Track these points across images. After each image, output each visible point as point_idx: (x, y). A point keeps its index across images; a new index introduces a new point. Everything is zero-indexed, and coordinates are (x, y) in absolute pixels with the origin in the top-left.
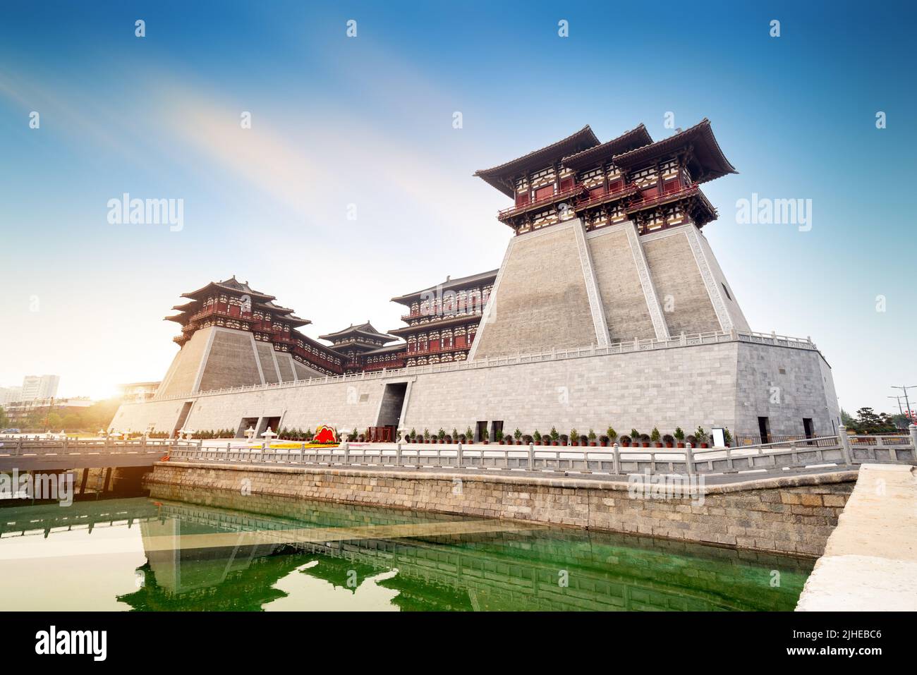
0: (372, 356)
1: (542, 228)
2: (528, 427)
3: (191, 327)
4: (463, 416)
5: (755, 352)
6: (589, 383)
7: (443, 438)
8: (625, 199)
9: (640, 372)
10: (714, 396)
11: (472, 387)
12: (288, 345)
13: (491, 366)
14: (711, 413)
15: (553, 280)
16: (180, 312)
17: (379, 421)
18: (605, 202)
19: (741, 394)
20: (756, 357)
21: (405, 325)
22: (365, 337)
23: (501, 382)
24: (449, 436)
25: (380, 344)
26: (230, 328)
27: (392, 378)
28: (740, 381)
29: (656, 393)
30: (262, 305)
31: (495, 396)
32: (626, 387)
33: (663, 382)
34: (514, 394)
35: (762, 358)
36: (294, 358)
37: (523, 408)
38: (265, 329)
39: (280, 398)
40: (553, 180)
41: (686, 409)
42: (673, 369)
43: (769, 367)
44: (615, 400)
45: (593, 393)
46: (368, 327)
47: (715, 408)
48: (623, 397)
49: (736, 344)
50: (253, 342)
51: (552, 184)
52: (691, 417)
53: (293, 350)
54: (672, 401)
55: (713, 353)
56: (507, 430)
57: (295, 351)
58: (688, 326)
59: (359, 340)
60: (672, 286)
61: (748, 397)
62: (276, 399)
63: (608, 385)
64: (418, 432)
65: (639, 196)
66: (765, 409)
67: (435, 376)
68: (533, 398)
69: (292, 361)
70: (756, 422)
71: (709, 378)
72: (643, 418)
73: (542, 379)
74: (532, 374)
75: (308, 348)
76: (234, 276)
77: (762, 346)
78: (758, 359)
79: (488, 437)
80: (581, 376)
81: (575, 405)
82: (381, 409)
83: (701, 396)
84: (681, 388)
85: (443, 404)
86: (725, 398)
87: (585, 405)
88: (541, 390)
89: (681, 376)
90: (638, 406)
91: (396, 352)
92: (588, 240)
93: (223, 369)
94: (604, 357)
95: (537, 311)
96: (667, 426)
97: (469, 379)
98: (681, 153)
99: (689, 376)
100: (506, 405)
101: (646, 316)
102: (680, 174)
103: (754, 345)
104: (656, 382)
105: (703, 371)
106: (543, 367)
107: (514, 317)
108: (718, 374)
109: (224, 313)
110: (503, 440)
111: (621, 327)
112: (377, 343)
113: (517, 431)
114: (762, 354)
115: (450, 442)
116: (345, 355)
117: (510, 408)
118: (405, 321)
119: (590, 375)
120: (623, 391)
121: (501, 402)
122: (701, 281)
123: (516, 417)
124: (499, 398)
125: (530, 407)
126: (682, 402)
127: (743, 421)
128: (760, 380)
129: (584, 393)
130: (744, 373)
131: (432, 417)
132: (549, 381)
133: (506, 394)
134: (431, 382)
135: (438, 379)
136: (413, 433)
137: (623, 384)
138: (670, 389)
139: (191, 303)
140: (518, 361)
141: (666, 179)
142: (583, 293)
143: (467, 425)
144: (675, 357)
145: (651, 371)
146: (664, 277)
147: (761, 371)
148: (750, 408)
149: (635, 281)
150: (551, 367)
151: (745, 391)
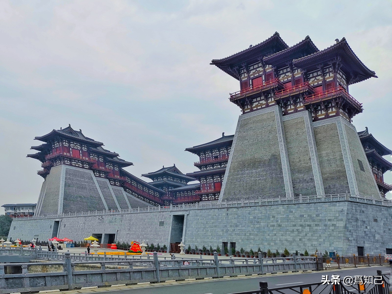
0: (180, 191)
1: (257, 109)
2: (248, 247)
3: (47, 163)
4: (215, 238)
5: (358, 208)
6: (277, 221)
7: (205, 252)
8: (303, 94)
9: (302, 216)
10: (335, 233)
11: (219, 220)
12: (120, 181)
13: (228, 207)
14: (333, 243)
15: (263, 150)
16: (37, 152)
17: (171, 239)
18: (291, 95)
19: (348, 233)
20: (358, 211)
21: (198, 170)
22: (174, 177)
23: (234, 218)
24: (208, 250)
25: (185, 182)
26: (75, 166)
27: (176, 211)
28: (347, 225)
29: (309, 230)
30: (94, 149)
31: (231, 226)
32: (295, 226)
33: (312, 223)
34: (240, 226)
35: (363, 212)
36: (125, 190)
37: (245, 235)
38: (100, 167)
39: (113, 221)
40: (262, 73)
41: (322, 240)
42: (318, 215)
43: (367, 217)
44: (290, 233)
45: (279, 228)
46: (174, 169)
47: (335, 240)
48: (293, 231)
49: (347, 203)
50: (94, 178)
51: (261, 76)
52: (324, 245)
53: (123, 185)
54: (316, 235)
55: (336, 208)
56: (238, 249)
57: (125, 185)
58: (334, 188)
59: (169, 179)
60: (328, 160)
61: (352, 235)
62: (110, 222)
63: (286, 223)
64: (193, 247)
65: (311, 92)
66: (362, 242)
67: (199, 211)
68: (250, 229)
69: (125, 193)
70: (356, 249)
71: (333, 223)
72: (302, 245)
73: (255, 218)
74: (249, 214)
75: (134, 183)
76: (70, 125)
77: (364, 205)
78: (360, 212)
79: (228, 252)
80: (274, 217)
81: (270, 235)
82: (172, 231)
83: (329, 233)
84: (320, 228)
85: (205, 230)
86: (339, 235)
87: (275, 235)
88: (254, 224)
89: (321, 220)
90: (300, 237)
91: (194, 189)
92: (283, 122)
93: (77, 197)
94: (285, 206)
95: (255, 171)
96: (312, 249)
97: (217, 215)
98: (334, 61)
99: (324, 220)
100: (237, 233)
101: (312, 180)
102: (335, 78)
103: (358, 204)
104: (309, 223)
105: (331, 218)
106: (254, 210)
107: (242, 174)
108: (337, 221)
109: (68, 154)
110: (236, 254)
111: (299, 186)
112: (182, 182)
113: (242, 249)
114: (363, 209)
115: (209, 254)
116: (161, 190)
117: (239, 234)
118: (197, 167)
119: (278, 217)
120: (293, 228)
121: (234, 230)
122: (342, 158)
123: (242, 240)
124: (233, 228)
125: (248, 234)
126: (320, 236)
127: (348, 249)
128: (361, 225)
129: (275, 228)
130: (350, 220)
131: (199, 238)
132: (258, 219)
133: (237, 226)
134: (197, 216)
135: (200, 214)
136: (189, 248)
137: (294, 223)
138: (315, 228)
139: (43, 145)
140: (242, 205)
141: (327, 80)
142: (279, 161)
143: (216, 244)
144: (319, 208)
145: (307, 216)
146: (324, 153)
147: (362, 219)
148: (353, 241)
149: (307, 155)
150: (259, 210)
151: (350, 232)
